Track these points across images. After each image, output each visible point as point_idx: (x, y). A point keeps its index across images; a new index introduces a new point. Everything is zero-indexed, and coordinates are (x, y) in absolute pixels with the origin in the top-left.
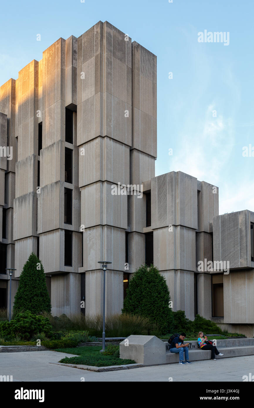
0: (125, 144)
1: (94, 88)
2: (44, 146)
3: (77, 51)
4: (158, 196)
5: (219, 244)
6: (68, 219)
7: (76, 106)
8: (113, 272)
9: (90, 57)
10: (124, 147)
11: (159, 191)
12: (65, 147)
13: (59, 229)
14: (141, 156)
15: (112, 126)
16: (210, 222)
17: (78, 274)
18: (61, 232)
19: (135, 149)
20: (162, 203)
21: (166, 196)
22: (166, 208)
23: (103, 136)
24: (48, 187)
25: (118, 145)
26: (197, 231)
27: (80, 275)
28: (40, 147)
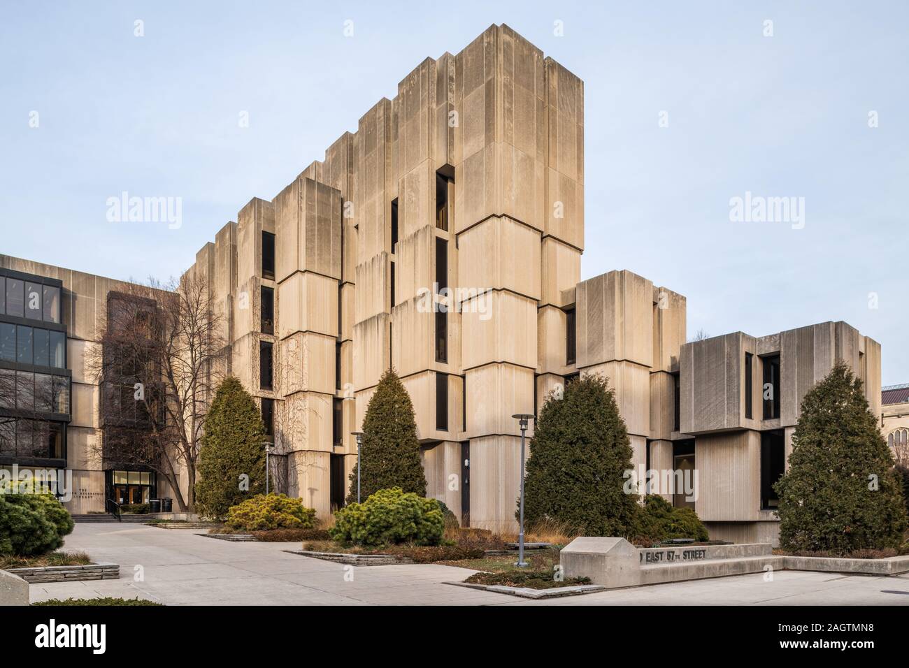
0: (533, 228)
1: (484, 136)
2: (400, 237)
3: (454, 77)
4: (588, 312)
5: (690, 390)
6: (442, 355)
7: (453, 169)
8: (514, 438)
9: (477, 85)
10: (531, 233)
11: (589, 304)
12: (437, 237)
13: (427, 370)
14: (560, 248)
15: (513, 198)
16: (673, 356)
17: (457, 444)
18: (431, 375)
19: (549, 236)
20: (594, 325)
21: (601, 311)
22: (602, 332)
23: (499, 215)
24: (409, 302)
25: (523, 230)
26: (651, 370)
27: (460, 445)
28: (395, 239)
